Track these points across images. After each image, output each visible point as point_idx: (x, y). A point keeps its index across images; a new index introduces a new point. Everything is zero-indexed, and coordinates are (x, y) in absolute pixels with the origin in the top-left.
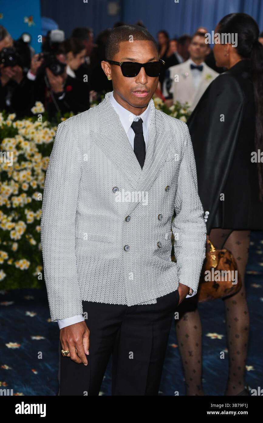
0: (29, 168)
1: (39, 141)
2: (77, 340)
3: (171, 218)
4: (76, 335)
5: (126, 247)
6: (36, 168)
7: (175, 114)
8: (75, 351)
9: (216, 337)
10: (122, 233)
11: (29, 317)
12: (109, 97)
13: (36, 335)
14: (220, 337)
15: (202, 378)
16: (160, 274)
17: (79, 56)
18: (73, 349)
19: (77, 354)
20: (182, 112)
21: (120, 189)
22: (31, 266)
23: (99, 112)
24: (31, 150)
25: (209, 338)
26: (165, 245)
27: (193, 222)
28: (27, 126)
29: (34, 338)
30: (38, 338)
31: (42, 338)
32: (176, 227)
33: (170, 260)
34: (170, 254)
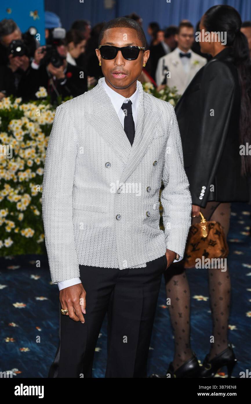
0: (34, 147)
1: (42, 122)
2: (74, 300)
3: (159, 190)
4: (74, 296)
5: (118, 216)
6: (39, 147)
7: (165, 97)
8: (73, 310)
9: (202, 299)
10: (114, 203)
11: (33, 279)
12: (102, 82)
13: (40, 296)
14: (205, 299)
15: (190, 336)
16: (149, 241)
17: (79, 46)
18: (71, 308)
19: (75, 313)
20: (171, 95)
21: (112, 165)
22: (35, 234)
23: (93, 95)
24: (35, 130)
25: (196, 300)
26: (153, 214)
27: (179, 194)
28: (31, 108)
29: (38, 299)
30: (42, 299)
31: (45, 299)
32: (164, 199)
33: (159, 228)
34: (158, 223)
